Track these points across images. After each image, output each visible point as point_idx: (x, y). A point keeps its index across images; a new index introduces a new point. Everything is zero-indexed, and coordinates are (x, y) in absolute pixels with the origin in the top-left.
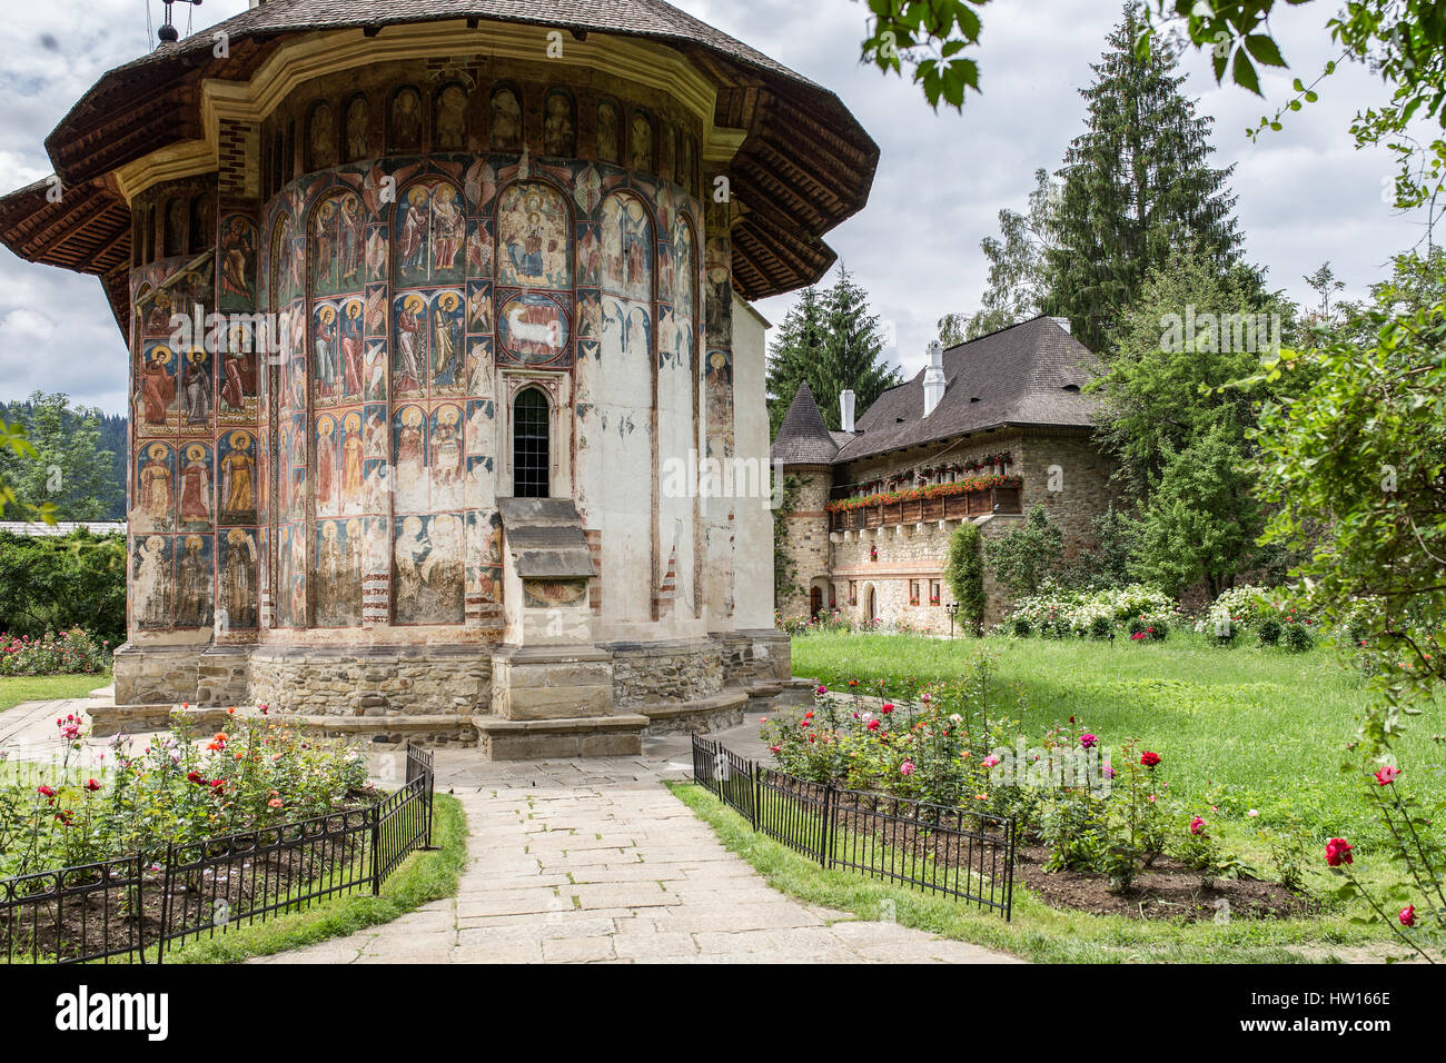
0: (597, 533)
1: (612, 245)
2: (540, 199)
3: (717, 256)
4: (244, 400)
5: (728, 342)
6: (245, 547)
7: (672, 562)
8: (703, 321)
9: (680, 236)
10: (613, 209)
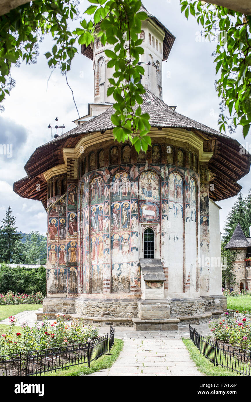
0: (167, 268)
1: (172, 187)
2: (151, 176)
3: (205, 189)
4: (74, 233)
5: (208, 214)
6: (74, 272)
7: (189, 276)
8: (199, 208)
9: (192, 184)
10: (172, 177)
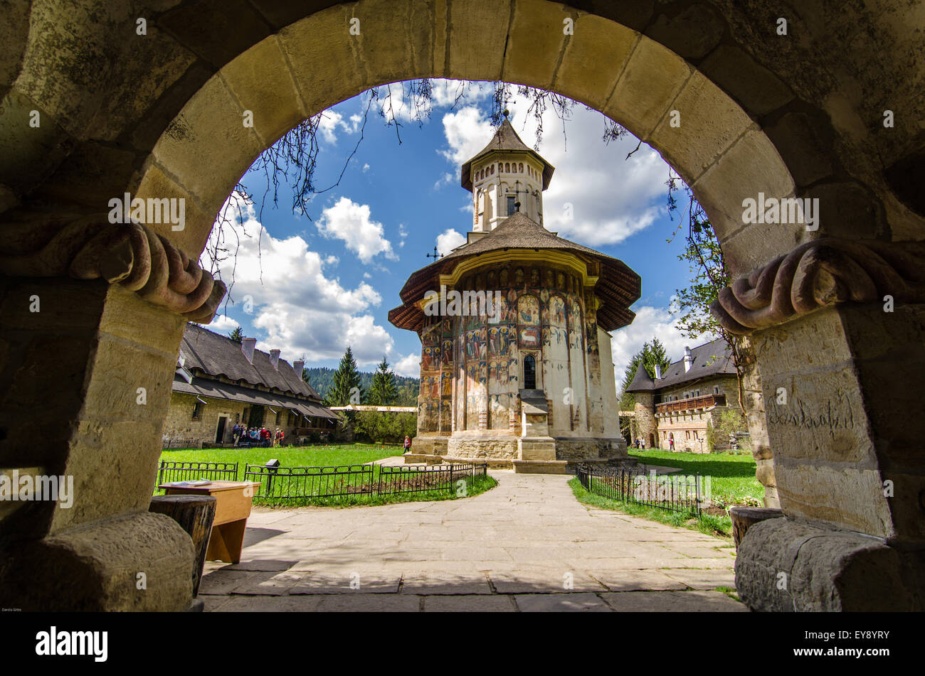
0: (551, 401)
1: (553, 311)
2: (530, 299)
3: (591, 315)
4: (449, 362)
5: (597, 342)
6: (448, 406)
7: (577, 411)
8: (585, 334)
9: (576, 308)
10: (553, 301)
